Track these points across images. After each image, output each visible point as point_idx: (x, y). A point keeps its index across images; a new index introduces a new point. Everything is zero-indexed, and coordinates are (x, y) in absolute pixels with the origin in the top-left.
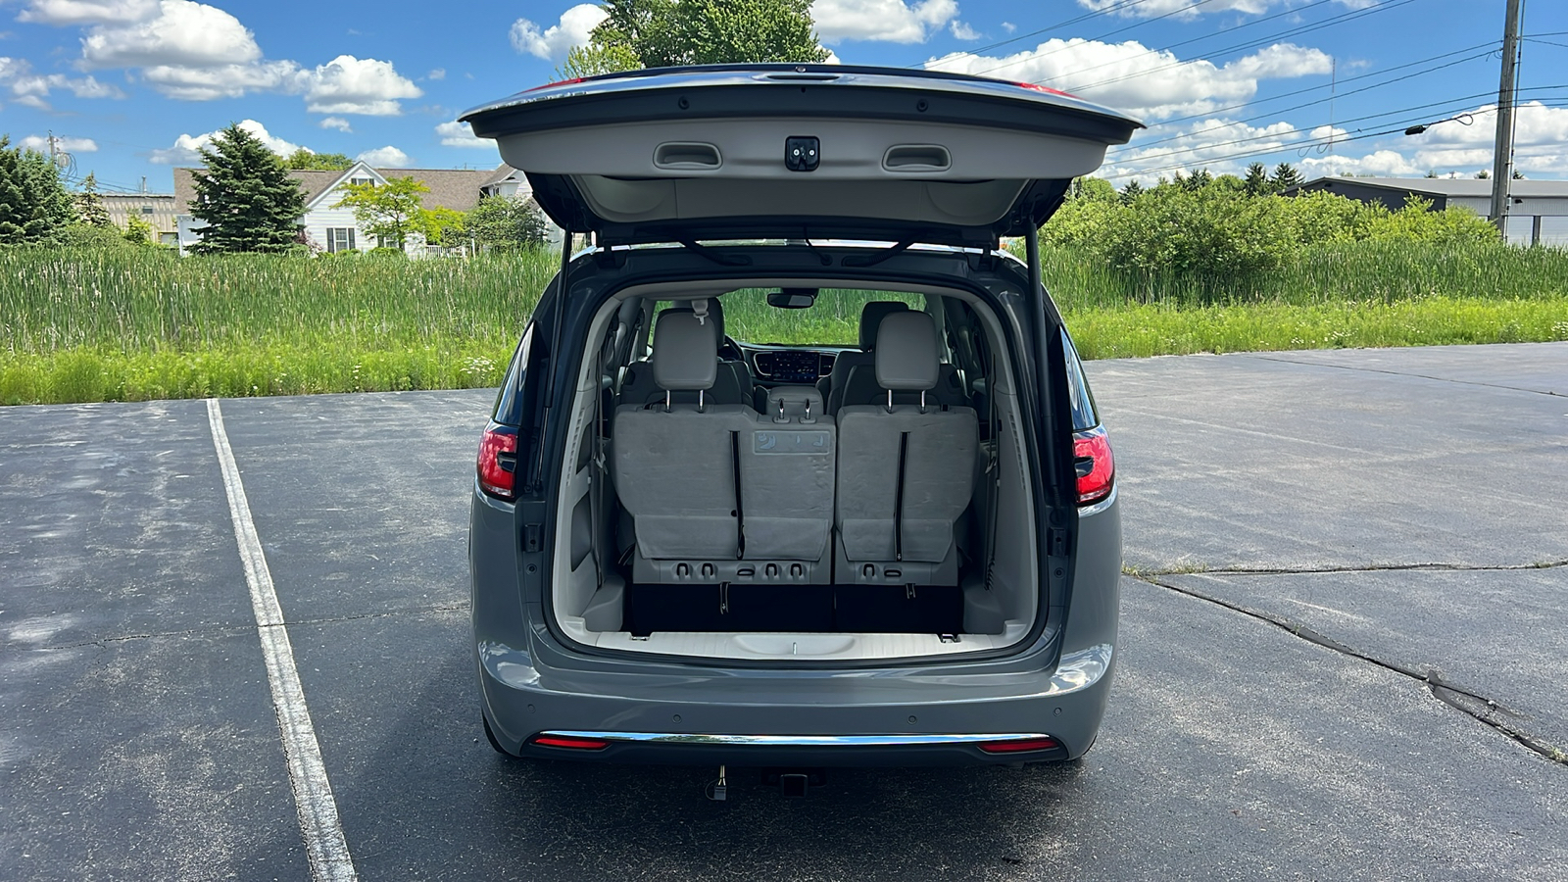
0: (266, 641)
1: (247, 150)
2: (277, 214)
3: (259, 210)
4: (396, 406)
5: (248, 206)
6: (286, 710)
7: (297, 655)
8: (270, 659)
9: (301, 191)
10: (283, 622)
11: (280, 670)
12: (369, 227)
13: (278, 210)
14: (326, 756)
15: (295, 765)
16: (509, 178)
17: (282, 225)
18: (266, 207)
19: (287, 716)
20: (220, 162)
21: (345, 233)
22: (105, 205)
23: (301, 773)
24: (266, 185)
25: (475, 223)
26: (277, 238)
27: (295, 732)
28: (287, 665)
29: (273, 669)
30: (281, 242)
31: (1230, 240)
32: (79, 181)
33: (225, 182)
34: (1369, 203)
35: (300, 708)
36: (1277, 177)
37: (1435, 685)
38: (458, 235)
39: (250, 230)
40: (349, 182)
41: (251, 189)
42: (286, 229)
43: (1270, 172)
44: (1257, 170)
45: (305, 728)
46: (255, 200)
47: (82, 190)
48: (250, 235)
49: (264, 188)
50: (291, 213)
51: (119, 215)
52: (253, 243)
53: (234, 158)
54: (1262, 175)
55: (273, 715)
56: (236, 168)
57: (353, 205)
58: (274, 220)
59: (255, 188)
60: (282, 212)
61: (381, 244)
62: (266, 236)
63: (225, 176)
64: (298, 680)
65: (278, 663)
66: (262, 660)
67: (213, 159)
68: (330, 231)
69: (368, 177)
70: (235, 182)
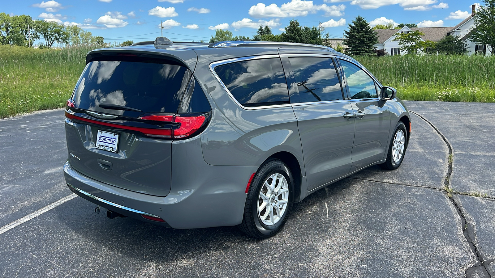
1: (362, 24)
2: (368, 43)
3: (363, 42)
5: (360, 41)
9: (376, 36)
13: (368, 42)
16: (457, 29)
18: (365, 41)
20: (353, 28)
22: (331, 42)
24: (366, 34)
25: (440, 45)
26: (367, 51)
30: (368, 52)
33: (354, 34)
38: (433, 50)
39: (359, 49)
41: (361, 36)
42: (370, 48)
46: (362, 39)
48: (359, 50)
50: (372, 43)
52: (360, 53)
53: (357, 26)
56: (358, 30)
58: (367, 45)
59: (362, 36)
60: (370, 43)
62: (364, 50)
63: (354, 32)
67: (351, 27)
68: (392, 49)
69: (407, 31)
70: (357, 34)
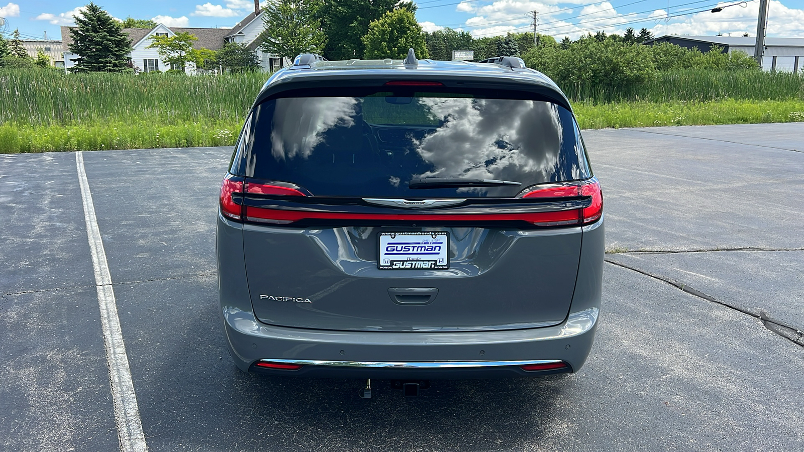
0: (101, 295)
1: (99, 16)
2: (116, 51)
3: (106, 49)
4: (179, 156)
5: (101, 47)
6: (110, 339)
7: (118, 304)
8: (103, 306)
9: (129, 39)
10: (111, 283)
11: (108, 313)
12: (165, 59)
13: (116, 49)
14: (133, 368)
15: (114, 374)
16: (239, 33)
17: (119, 57)
18: (110, 47)
19: (110, 342)
20: (84, 23)
21: (153, 62)
22: (24, 46)
23: (117, 380)
24: (110, 36)
25: (222, 57)
26: (116, 64)
27: (115, 353)
28: (112, 310)
29: (104, 312)
30: (119, 67)
31: (621, 68)
32: (11, 33)
33: (88, 34)
34: (691, 49)
35: (118, 337)
36: (641, 35)
37: (765, 320)
38: (213, 63)
39: (102, 60)
40: (155, 35)
41: (102, 38)
42: (121, 60)
43: (637, 33)
44: (630, 31)
45: (121, 350)
46: (104, 44)
47: (12, 38)
48: (102, 62)
49: (109, 37)
50: (124, 51)
51: (32, 52)
52: (104, 67)
53: (92, 21)
54: (633, 34)
55: (103, 341)
56: (94, 27)
57: (157, 47)
58: (115, 55)
59: (104, 37)
60: (119, 51)
61: (172, 68)
62: (110, 63)
63: (87, 30)
64: (118, 320)
65: (107, 309)
66: (98, 307)
67: (81, 21)
68: (145, 61)
69: (165, 32)
70: (93, 34)
